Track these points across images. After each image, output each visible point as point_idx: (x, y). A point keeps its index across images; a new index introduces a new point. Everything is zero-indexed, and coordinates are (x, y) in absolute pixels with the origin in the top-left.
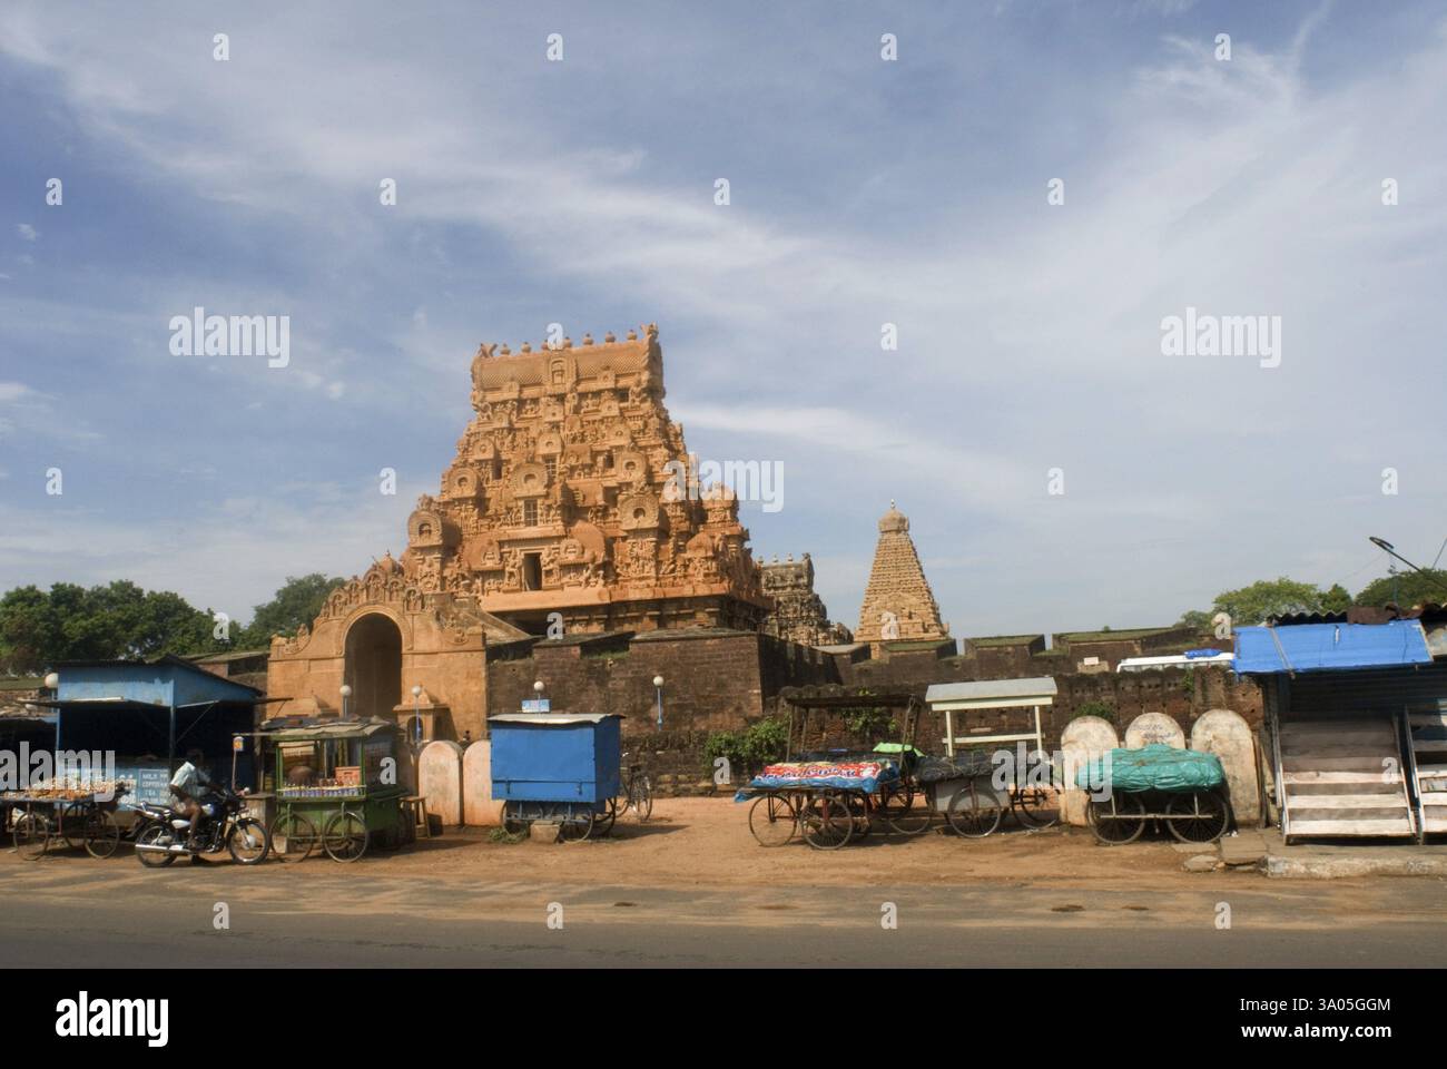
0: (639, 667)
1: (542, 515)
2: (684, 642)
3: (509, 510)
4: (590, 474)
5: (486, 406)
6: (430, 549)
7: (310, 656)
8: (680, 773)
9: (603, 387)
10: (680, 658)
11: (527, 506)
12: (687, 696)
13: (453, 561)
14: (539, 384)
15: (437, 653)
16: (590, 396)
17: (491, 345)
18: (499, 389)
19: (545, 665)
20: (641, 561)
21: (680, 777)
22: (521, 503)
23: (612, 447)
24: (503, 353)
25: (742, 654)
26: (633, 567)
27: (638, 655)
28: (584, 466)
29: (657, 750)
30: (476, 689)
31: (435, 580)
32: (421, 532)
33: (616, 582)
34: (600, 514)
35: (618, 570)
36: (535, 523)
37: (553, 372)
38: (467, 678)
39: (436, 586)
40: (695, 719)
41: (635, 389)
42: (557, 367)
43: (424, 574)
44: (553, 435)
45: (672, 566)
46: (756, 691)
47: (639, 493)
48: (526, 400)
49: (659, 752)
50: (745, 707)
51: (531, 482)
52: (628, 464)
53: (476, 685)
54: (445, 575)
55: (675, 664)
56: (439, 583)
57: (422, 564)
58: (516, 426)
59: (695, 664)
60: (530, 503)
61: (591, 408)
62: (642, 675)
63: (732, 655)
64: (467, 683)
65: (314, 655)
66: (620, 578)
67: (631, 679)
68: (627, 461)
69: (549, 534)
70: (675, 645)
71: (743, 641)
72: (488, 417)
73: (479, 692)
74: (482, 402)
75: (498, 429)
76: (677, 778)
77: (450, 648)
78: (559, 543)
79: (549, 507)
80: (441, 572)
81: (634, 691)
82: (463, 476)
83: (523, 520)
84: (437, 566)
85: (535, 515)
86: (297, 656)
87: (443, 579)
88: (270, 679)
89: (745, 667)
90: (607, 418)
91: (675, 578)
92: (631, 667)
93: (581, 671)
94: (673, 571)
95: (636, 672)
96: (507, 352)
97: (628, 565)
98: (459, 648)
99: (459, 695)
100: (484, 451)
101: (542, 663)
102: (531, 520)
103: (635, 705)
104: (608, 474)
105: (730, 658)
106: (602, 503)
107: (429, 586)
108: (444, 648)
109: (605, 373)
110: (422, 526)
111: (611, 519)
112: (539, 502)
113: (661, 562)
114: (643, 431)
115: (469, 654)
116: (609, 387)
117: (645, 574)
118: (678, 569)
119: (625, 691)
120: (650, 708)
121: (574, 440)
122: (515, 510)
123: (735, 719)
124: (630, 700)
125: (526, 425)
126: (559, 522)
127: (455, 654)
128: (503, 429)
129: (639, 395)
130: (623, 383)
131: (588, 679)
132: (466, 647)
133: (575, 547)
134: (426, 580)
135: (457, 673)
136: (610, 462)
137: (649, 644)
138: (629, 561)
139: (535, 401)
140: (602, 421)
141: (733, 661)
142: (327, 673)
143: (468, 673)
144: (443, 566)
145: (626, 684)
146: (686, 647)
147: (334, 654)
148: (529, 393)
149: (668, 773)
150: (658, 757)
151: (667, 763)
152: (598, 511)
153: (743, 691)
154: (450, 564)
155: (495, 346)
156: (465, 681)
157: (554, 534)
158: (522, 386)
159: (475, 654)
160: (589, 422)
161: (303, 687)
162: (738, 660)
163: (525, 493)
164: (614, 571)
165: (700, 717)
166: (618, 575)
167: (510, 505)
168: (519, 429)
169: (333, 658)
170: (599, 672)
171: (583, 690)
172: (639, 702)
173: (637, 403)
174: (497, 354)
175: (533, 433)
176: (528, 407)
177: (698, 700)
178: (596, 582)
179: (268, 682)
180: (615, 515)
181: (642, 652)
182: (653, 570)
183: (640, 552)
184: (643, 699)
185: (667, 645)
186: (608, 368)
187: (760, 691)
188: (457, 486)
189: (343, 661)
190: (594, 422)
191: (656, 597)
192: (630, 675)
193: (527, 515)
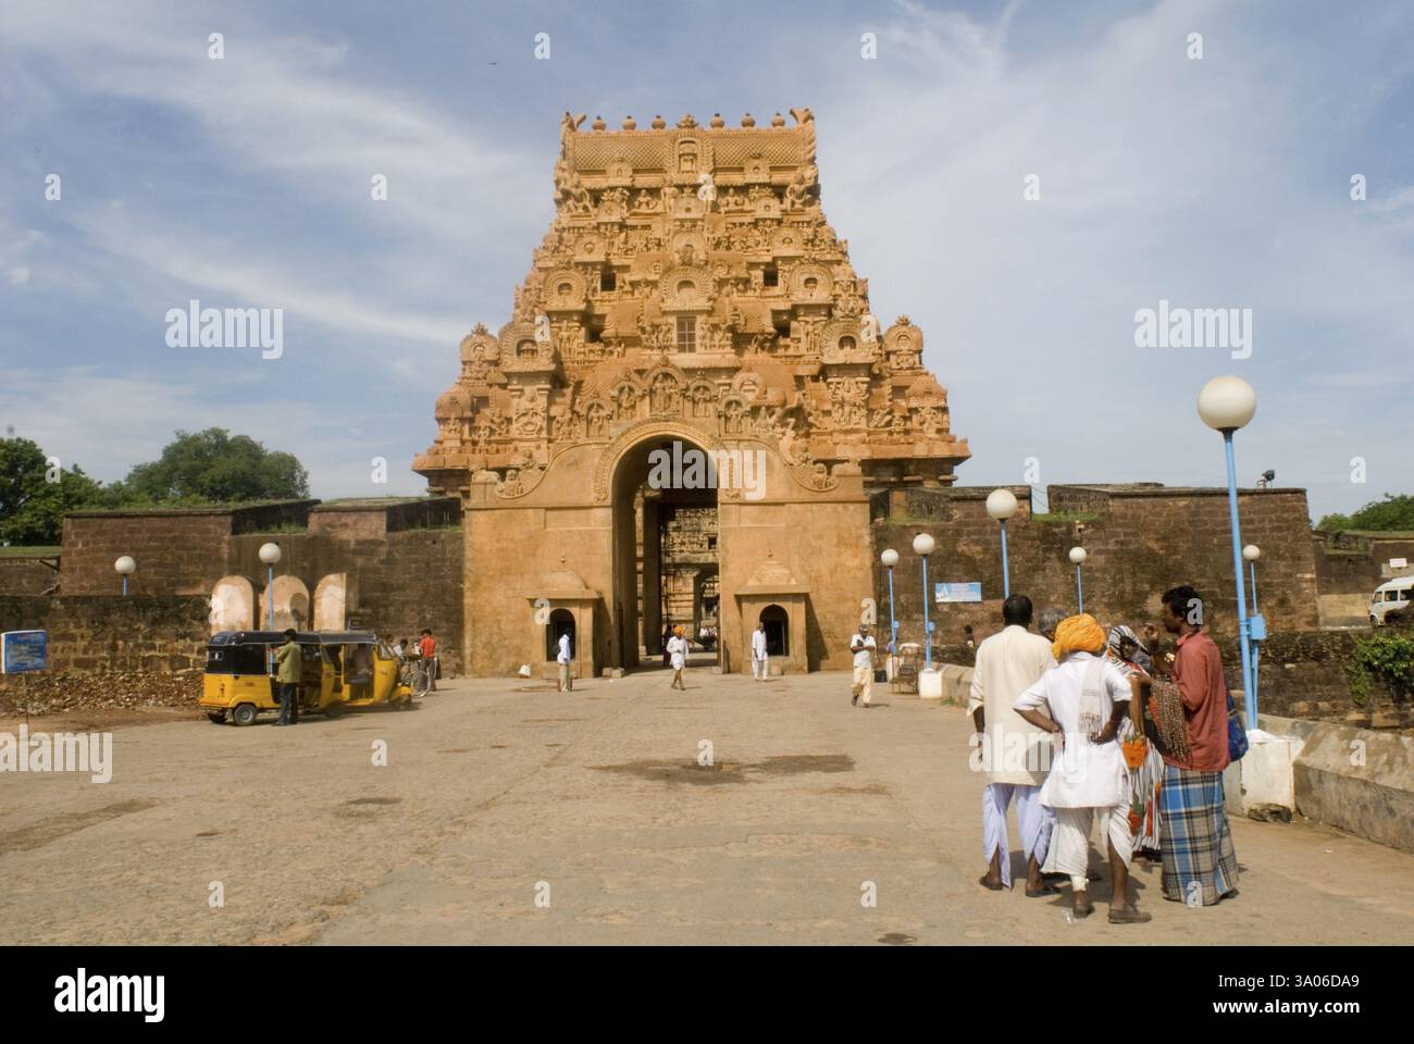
0: (1125, 534)
1: (704, 337)
2: (1195, 499)
3: (656, 327)
4: (745, 291)
5: (582, 194)
6: (533, 376)
7: (547, 502)
8: (1320, 699)
9: (753, 181)
10: (1190, 522)
11: (681, 326)
12: (1203, 580)
13: (564, 395)
14: (660, 170)
15: (783, 504)
16: (731, 190)
17: (580, 116)
18: (603, 172)
19: (971, 528)
20: (847, 409)
21: (1320, 704)
22: (673, 320)
23: (775, 259)
24: (595, 128)
25: (1287, 521)
26: (836, 415)
27: (1124, 516)
28: (738, 280)
29: (1286, 661)
30: (856, 562)
31: (539, 421)
32: (519, 352)
33: (807, 435)
34: (768, 345)
35: (811, 419)
36: (692, 349)
37: (680, 156)
38: (838, 545)
39: (541, 429)
40: (1217, 616)
41: (797, 187)
42: (687, 149)
43: (521, 412)
44: (693, 236)
45: (888, 417)
46: (1308, 576)
47: (847, 316)
48: (640, 190)
49: (1288, 666)
50: (1292, 598)
51: (686, 291)
52: (808, 281)
53: (856, 556)
54: (552, 414)
55: (1182, 530)
56: (545, 425)
57: (520, 397)
58: (629, 222)
59: (1214, 533)
60: (686, 320)
61: (732, 207)
62: (1132, 547)
63: (1271, 521)
64: (839, 554)
65: (555, 502)
66: (814, 430)
67: (1115, 553)
68: (806, 276)
69: (714, 364)
70: (1182, 503)
71: (1285, 500)
72: (585, 208)
73: (859, 568)
74: (577, 187)
75: (606, 224)
76: (1316, 707)
77: (806, 496)
78: (731, 377)
79: (715, 327)
80: (547, 411)
81: (1120, 571)
82: (565, 281)
83: (675, 342)
84: (542, 401)
85: (692, 337)
86: (521, 502)
87: (551, 419)
88: (469, 539)
89: (1290, 538)
90: (765, 220)
91: (891, 433)
92: (1114, 535)
93: (1033, 539)
94: (889, 424)
95: (1122, 543)
96: (602, 127)
97: (828, 413)
98: (822, 497)
99: (825, 571)
100: (590, 251)
101: (968, 524)
102: (687, 342)
103: (1122, 593)
104: (767, 293)
105: (1267, 526)
106: (772, 330)
107: (530, 428)
108: (796, 496)
109: (756, 162)
110: (520, 344)
111: (781, 352)
112: (700, 319)
113: (873, 410)
114: (812, 241)
115: (840, 507)
116: (761, 180)
117: (852, 426)
118: (895, 421)
119: (1104, 571)
120: (1146, 598)
121: (718, 245)
122: (665, 328)
123: (1276, 618)
124: (1115, 584)
125: (644, 222)
126: (728, 349)
127: (815, 507)
128: (613, 224)
129: (800, 196)
130: (777, 178)
131: (1045, 551)
132: (833, 495)
133: (754, 383)
134: (525, 419)
135: (820, 537)
136: (771, 279)
137: (1141, 500)
138: (828, 407)
139: (654, 192)
140: (755, 224)
141: (1273, 529)
142: (579, 532)
143: (839, 537)
144: (551, 402)
145: (1107, 561)
146: (1197, 506)
147: (591, 499)
148: (643, 181)
149: (1303, 699)
150: (1288, 672)
151: (1301, 683)
152: (766, 340)
153: (1286, 575)
154: (558, 400)
155: (584, 118)
156: (835, 550)
157: (724, 364)
158: (636, 171)
159: (851, 507)
160: (734, 224)
161: (534, 555)
162: (1280, 529)
163: (678, 306)
164: (806, 419)
165: (1223, 613)
166: (811, 425)
167: (656, 321)
168: (634, 228)
169: (591, 507)
170: (1061, 541)
171: (1035, 569)
172: (1128, 588)
173: (798, 206)
174: (585, 129)
175: (658, 231)
176: (641, 199)
177: (1222, 589)
178: (784, 434)
179: (467, 545)
180: (787, 347)
181: (1130, 512)
182: (864, 420)
183: (847, 396)
184: (1134, 584)
185: (1170, 502)
186: (758, 157)
187: (1314, 576)
188: (556, 295)
189: (609, 512)
190: (742, 224)
191: (875, 457)
192: (1112, 546)
193: (681, 337)
